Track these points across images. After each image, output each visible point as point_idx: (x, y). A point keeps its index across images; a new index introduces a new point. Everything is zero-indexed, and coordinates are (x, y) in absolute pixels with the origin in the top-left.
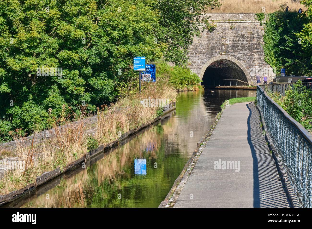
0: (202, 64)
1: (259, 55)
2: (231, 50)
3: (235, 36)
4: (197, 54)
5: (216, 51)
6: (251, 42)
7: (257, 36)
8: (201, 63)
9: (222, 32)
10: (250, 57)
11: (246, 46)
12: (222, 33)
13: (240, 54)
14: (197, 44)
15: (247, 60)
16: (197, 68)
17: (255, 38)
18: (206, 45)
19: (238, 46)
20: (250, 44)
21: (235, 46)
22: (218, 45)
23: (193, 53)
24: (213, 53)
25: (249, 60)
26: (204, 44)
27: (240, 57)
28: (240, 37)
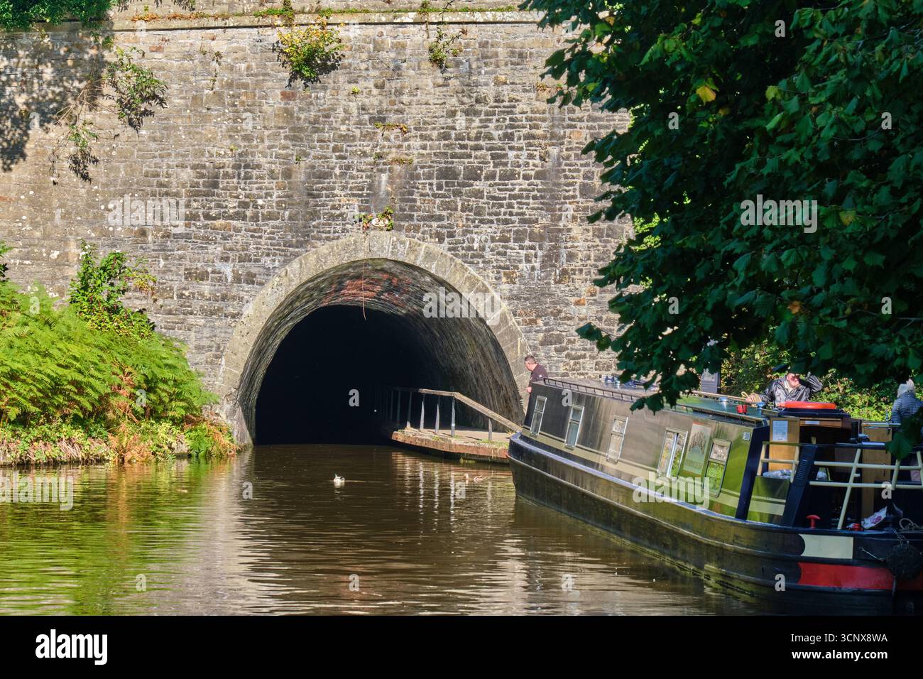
0: (246, 287)
2: (427, 195)
3: (459, 109)
4: (219, 223)
5: (334, 207)
6: (554, 151)
8: (237, 279)
9: (380, 82)
10: (547, 244)
11: (526, 177)
12: (375, 91)
13: (485, 227)
14: (218, 160)
15: (523, 266)
16: (212, 313)
17: (581, 120)
18: (278, 168)
19: (474, 175)
20: (549, 165)
21: (455, 175)
22: (348, 167)
24: (314, 215)
25: (537, 265)
26: (262, 160)
27: (483, 249)
28: (487, 114)
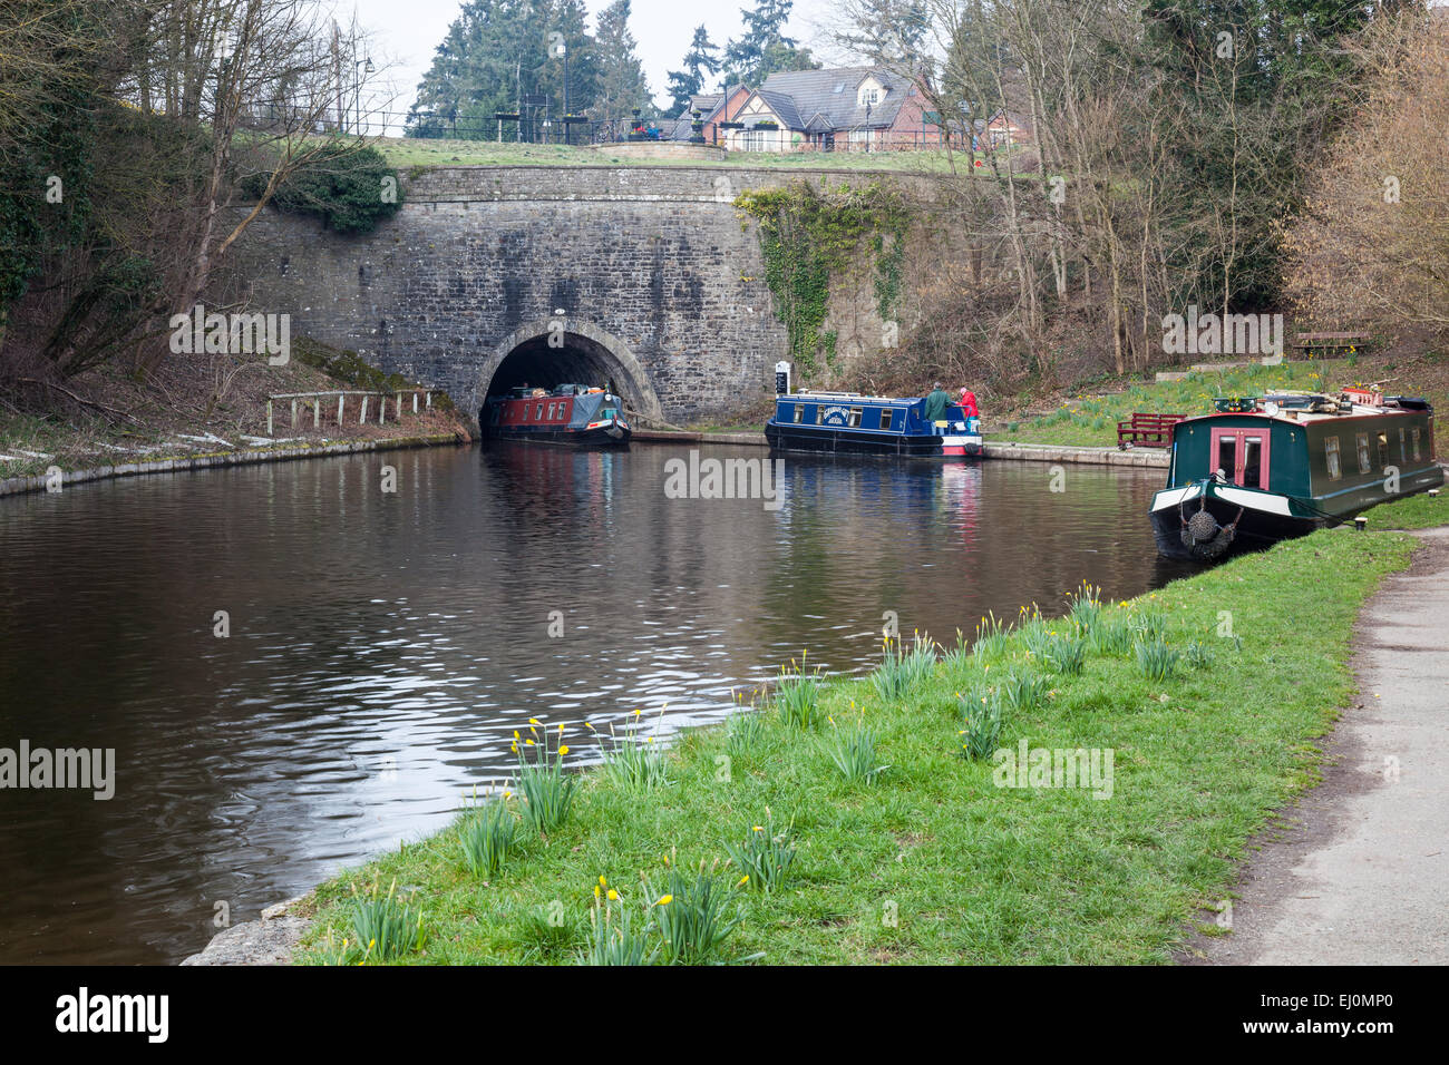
0: (486, 348)
1: (686, 317)
3: (602, 248)
4: (466, 312)
5: (532, 303)
7: (681, 249)
8: (479, 344)
10: (657, 323)
13: (621, 314)
14: (464, 277)
15: (643, 335)
16: (466, 363)
17: (673, 255)
18: (499, 282)
19: (613, 285)
20: (656, 279)
21: (602, 285)
22: (540, 281)
23: (453, 309)
24: (521, 308)
25: (652, 334)
26: (490, 277)
27: (620, 326)
28: (619, 251)
